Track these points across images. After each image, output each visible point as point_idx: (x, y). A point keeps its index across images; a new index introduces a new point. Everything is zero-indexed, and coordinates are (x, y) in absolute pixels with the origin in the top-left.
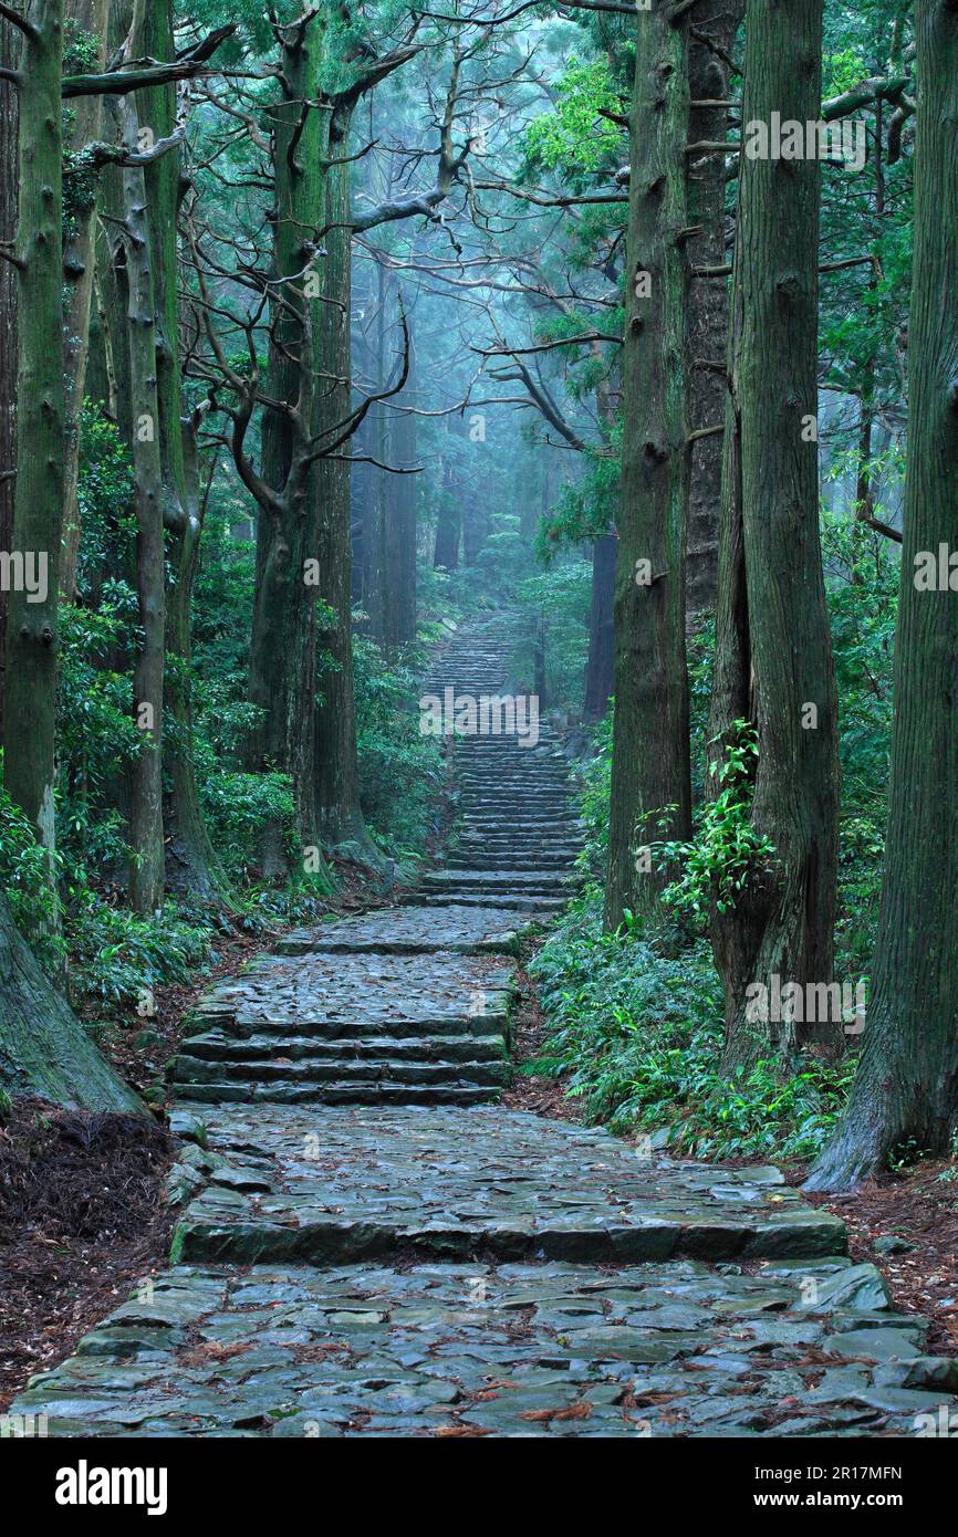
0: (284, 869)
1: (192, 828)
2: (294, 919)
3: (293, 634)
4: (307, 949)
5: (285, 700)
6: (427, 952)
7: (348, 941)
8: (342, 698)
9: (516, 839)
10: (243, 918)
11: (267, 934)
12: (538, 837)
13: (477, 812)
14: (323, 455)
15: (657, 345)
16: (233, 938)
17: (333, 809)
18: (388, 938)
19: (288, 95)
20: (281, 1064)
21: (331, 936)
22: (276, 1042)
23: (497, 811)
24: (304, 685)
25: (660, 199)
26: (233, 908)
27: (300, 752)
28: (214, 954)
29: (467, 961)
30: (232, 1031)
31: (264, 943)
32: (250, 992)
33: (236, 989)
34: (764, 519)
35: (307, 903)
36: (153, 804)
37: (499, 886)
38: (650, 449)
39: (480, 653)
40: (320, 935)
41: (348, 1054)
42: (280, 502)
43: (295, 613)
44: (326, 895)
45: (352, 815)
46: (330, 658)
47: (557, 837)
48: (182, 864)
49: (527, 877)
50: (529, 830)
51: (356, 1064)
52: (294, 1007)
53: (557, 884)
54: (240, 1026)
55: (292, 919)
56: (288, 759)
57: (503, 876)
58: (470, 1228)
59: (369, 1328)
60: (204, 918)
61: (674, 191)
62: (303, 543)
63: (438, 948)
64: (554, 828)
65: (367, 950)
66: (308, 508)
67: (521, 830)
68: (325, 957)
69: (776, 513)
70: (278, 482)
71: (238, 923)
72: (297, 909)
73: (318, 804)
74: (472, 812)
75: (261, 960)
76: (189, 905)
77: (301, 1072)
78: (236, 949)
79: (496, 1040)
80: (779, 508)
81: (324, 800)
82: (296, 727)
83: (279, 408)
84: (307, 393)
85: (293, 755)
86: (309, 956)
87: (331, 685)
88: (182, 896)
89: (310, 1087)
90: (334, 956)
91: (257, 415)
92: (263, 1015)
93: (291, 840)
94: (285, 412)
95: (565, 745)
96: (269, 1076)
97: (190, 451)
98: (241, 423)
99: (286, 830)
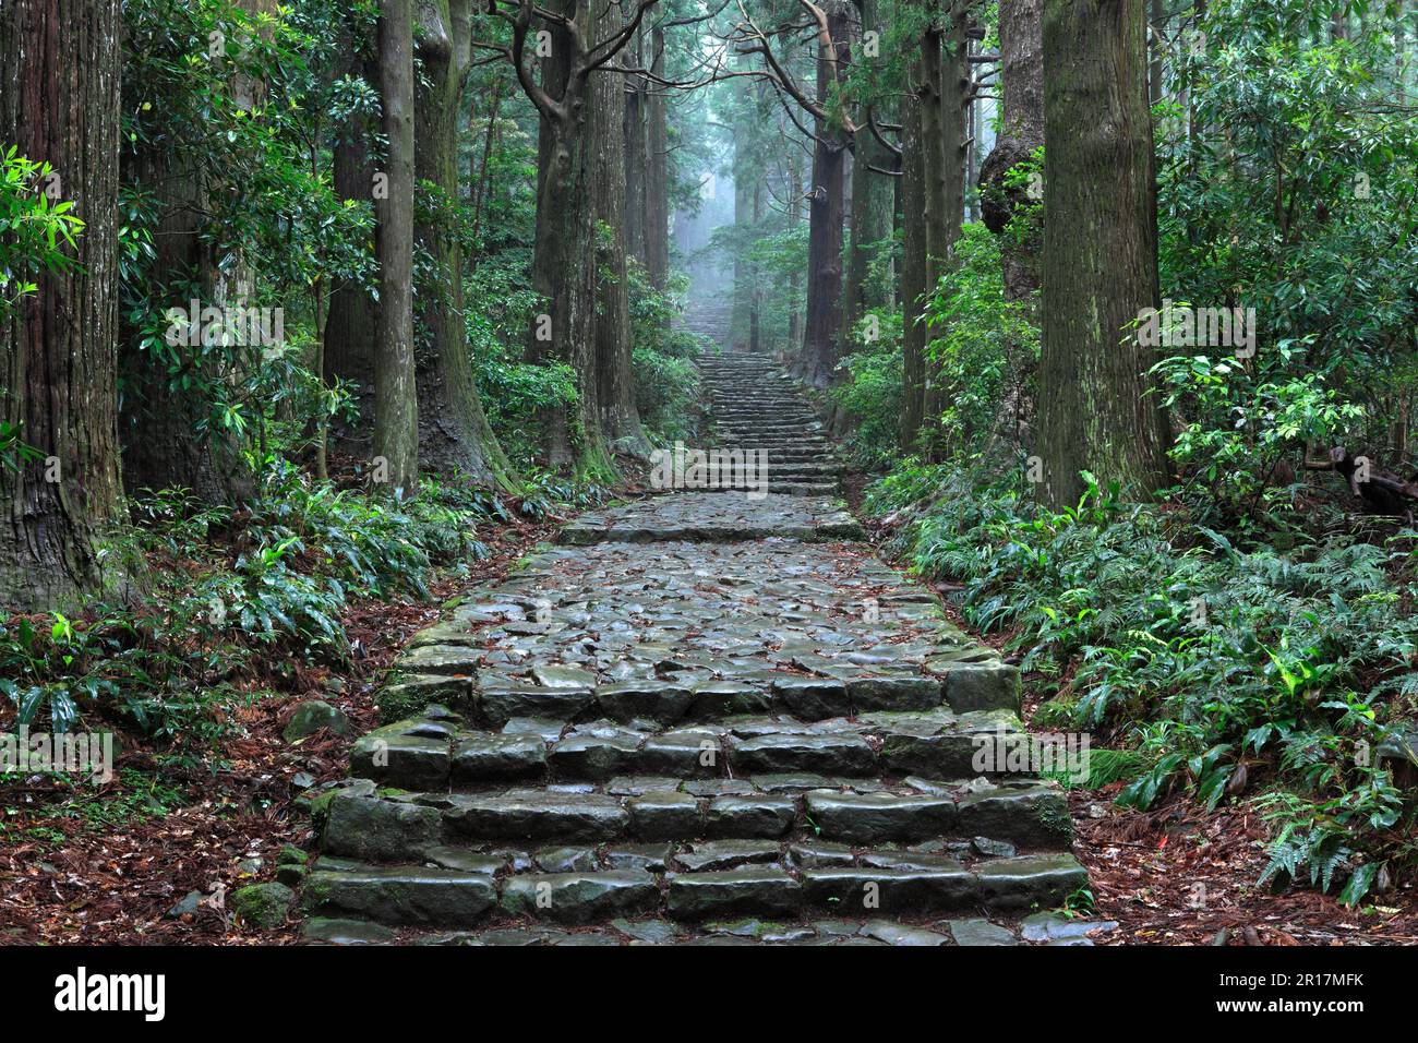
0: (570, 459)
1: (463, 399)
2: (579, 505)
3: (574, 237)
4: (600, 536)
5: (568, 299)
6: (754, 538)
7: (648, 526)
8: (618, 310)
10: (521, 501)
11: (550, 519)
12: (783, 436)
13: (727, 419)
14: (596, 66)
16: (508, 524)
17: (611, 409)
18: (699, 522)
20: (566, 799)
21: (627, 520)
23: (742, 418)
24: (585, 286)
26: (510, 489)
27: (583, 348)
28: (480, 546)
29: (813, 549)
30: (468, 711)
31: (547, 530)
32: (515, 614)
33: (492, 608)
35: (592, 491)
36: (402, 356)
39: (705, 324)
40: (613, 520)
42: (560, 110)
43: (576, 217)
44: (609, 483)
45: (630, 414)
46: (607, 271)
47: (799, 436)
48: (451, 440)
49: (787, 467)
50: (774, 431)
52: (590, 649)
53: (818, 472)
54: (482, 702)
55: (577, 505)
56: (572, 355)
60: (474, 501)
62: (582, 151)
63: (768, 533)
64: (795, 429)
65: (677, 537)
66: (586, 116)
67: (768, 431)
68: (623, 546)
70: (558, 92)
71: (516, 507)
72: (583, 496)
73: (600, 401)
74: (722, 419)
75: (541, 555)
76: (458, 486)
77: (613, 823)
78: (513, 538)
81: (604, 400)
82: (579, 324)
83: (557, 21)
84: (584, 6)
85: (577, 352)
86: (603, 546)
87: (609, 296)
88: (448, 476)
90: (635, 546)
92: (530, 674)
93: (575, 432)
94: (563, 24)
95: (790, 369)
98: (520, 31)
99: (570, 421)
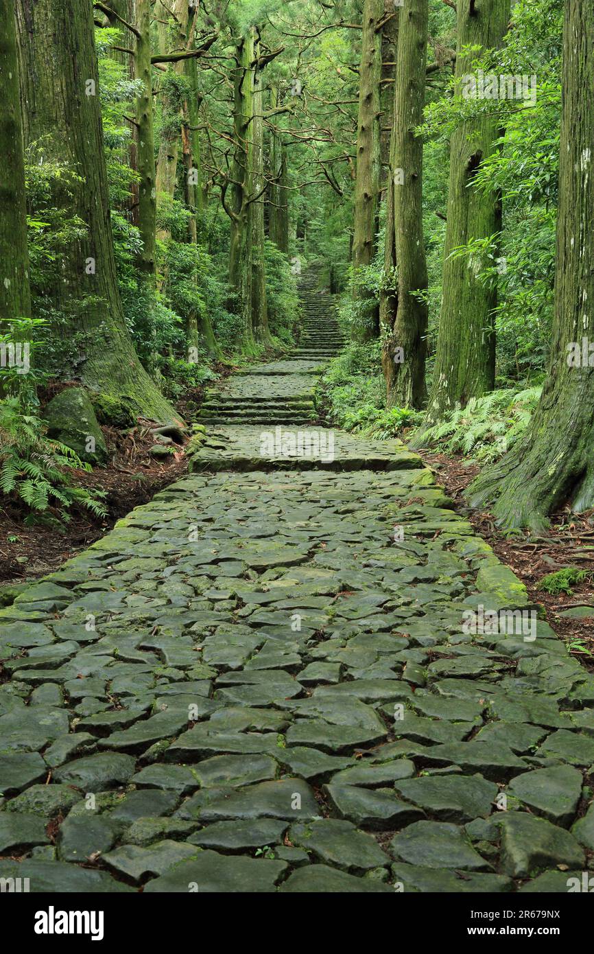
3: (243, 265)
4: (247, 374)
5: (241, 289)
6: (289, 374)
7: (262, 371)
8: (261, 288)
9: (322, 338)
12: (330, 337)
14: (253, 201)
15: (369, 157)
19: (238, 65)
20: (237, 411)
21: (256, 369)
22: (234, 404)
23: (316, 328)
24: (248, 284)
25: (370, 102)
27: (247, 307)
29: (303, 377)
30: (220, 400)
34: (402, 215)
37: (316, 354)
38: (366, 195)
41: (259, 408)
42: (238, 218)
43: (244, 258)
45: (265, 329)
47: (337, 337)
49: (326, 351)
50: (327, 335)
51: (262, 411)
52: (242, 392)
54: (222, 399)
56: (242, 310)
57: (317, 350)
58: (293, 459)
59: (255, 491)
61: (376, 97)
63: (293, 373)
64: (335, 334)
65: (268, 374)
66: (248, 220)
67: (324, 335)
68: (254, 376)
69: (406, 213)
70: (238, 211)
73: (253, 326)
75: (232, 378)
77: (244, 414)
79: (311, 403)
80: (408, 213)
82: (245, 298)
83: (237, 184)
84: (247, 178)
85: (244, 308)
86: (248, 376)
89: (246, 419)
90: (257, 376)
91: (230, 186)
92: (231, 395)
94: (240, 186)
96: (232, 415)
97: (205, 199)
98: (224, 189)
